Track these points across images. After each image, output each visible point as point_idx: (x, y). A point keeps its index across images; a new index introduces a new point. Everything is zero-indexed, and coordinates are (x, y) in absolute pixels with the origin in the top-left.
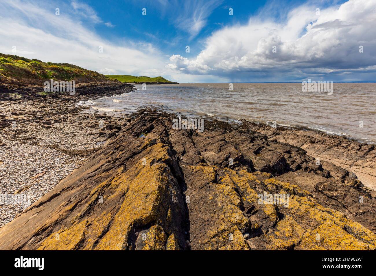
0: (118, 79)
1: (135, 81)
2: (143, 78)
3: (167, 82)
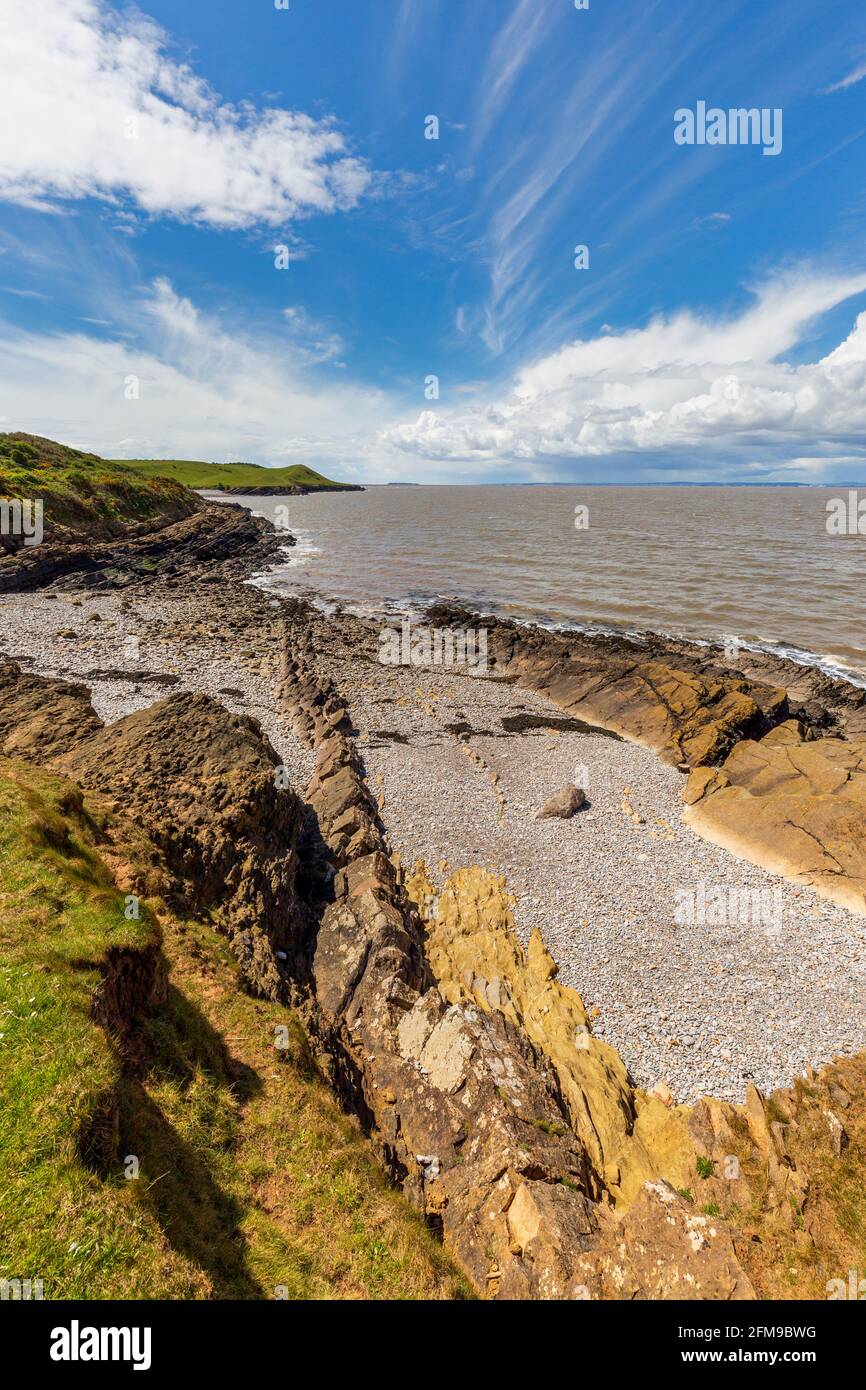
1: (220, 485)
3: (327, 483)
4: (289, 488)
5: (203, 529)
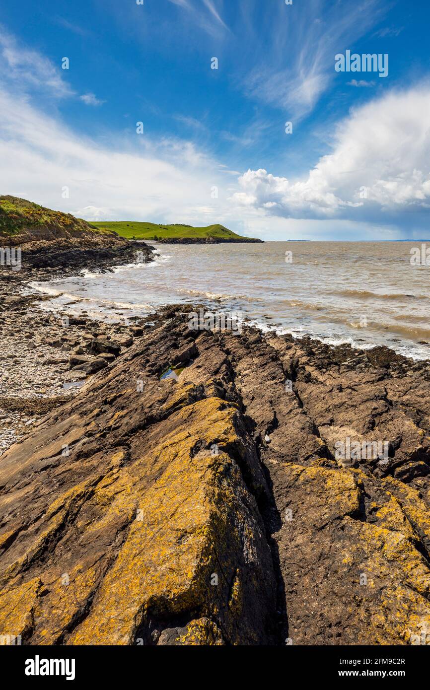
0: (117, 231)
1: (156, 237)
2: (175, 227)
3: (235, 237)
4: (204, 239)
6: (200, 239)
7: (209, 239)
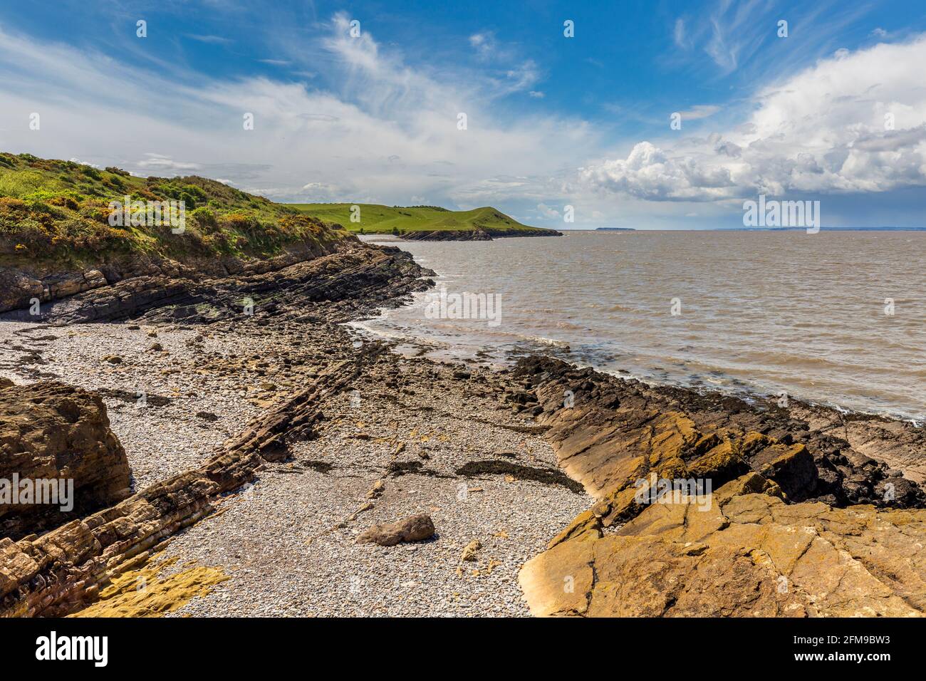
1: (395, 229)
3: (517, 228)
4: (471, 233)
5: (330, 269)
6: (465, 232)
7: (477, 233)
